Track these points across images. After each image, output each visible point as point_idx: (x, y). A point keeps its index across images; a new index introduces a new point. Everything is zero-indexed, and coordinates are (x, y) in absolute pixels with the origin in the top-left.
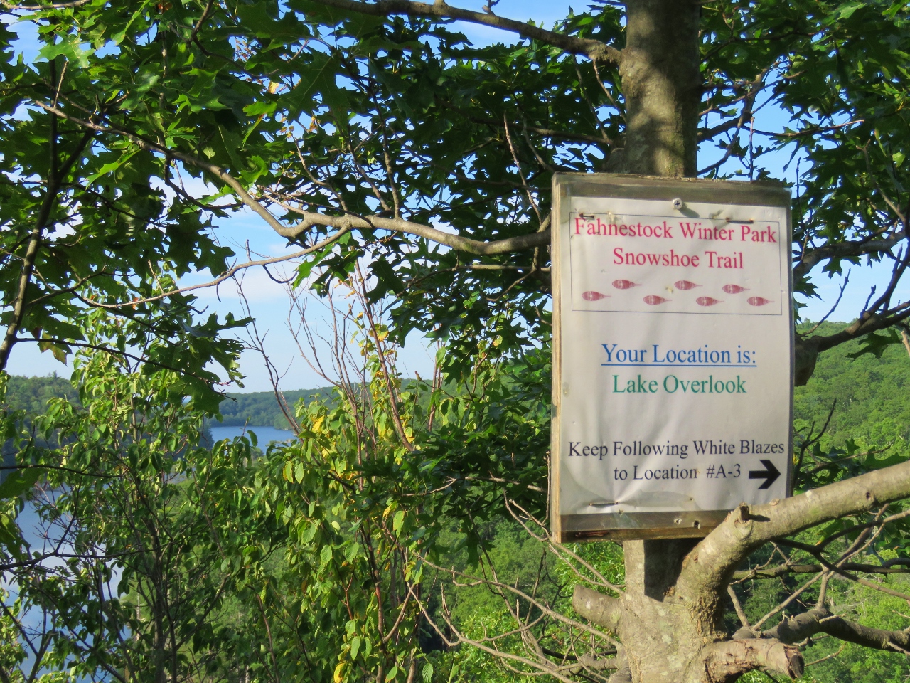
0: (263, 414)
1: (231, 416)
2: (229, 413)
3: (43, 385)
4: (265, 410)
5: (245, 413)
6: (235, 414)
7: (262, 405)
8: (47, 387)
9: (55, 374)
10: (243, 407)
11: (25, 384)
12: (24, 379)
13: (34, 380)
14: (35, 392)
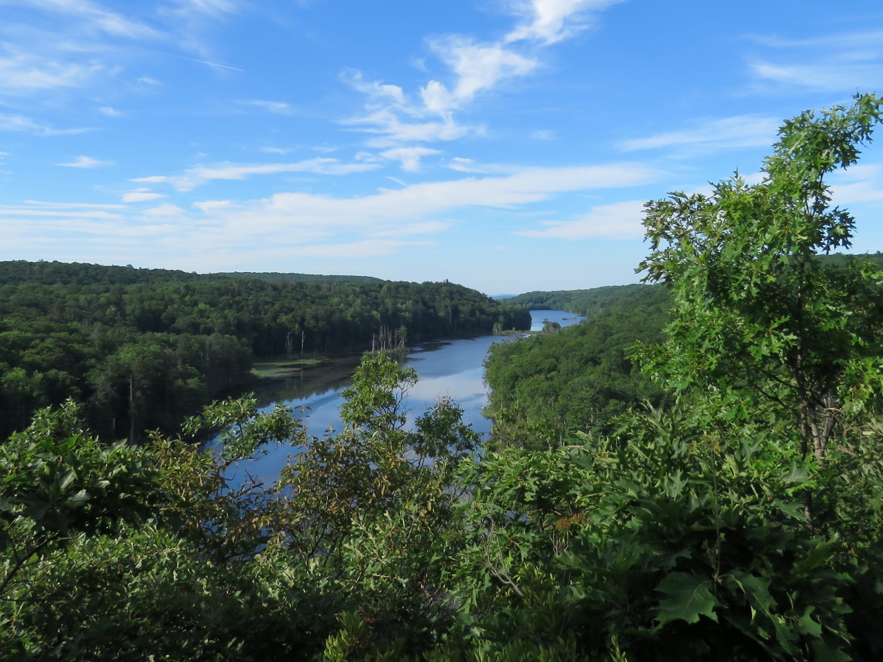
0: (558, 303)
1: (540, 304)
2: (539, 303)
3: (441, 287)
4: (559, 301)
5: (548, 302)
6: (542, 303)
7: (557, 298)
8: (443, 288)
9: (447, 280)
10: (547, 300)
11: (432, 286)
12: (431, 283)
13: (437, 283)
14: (437, 291)
